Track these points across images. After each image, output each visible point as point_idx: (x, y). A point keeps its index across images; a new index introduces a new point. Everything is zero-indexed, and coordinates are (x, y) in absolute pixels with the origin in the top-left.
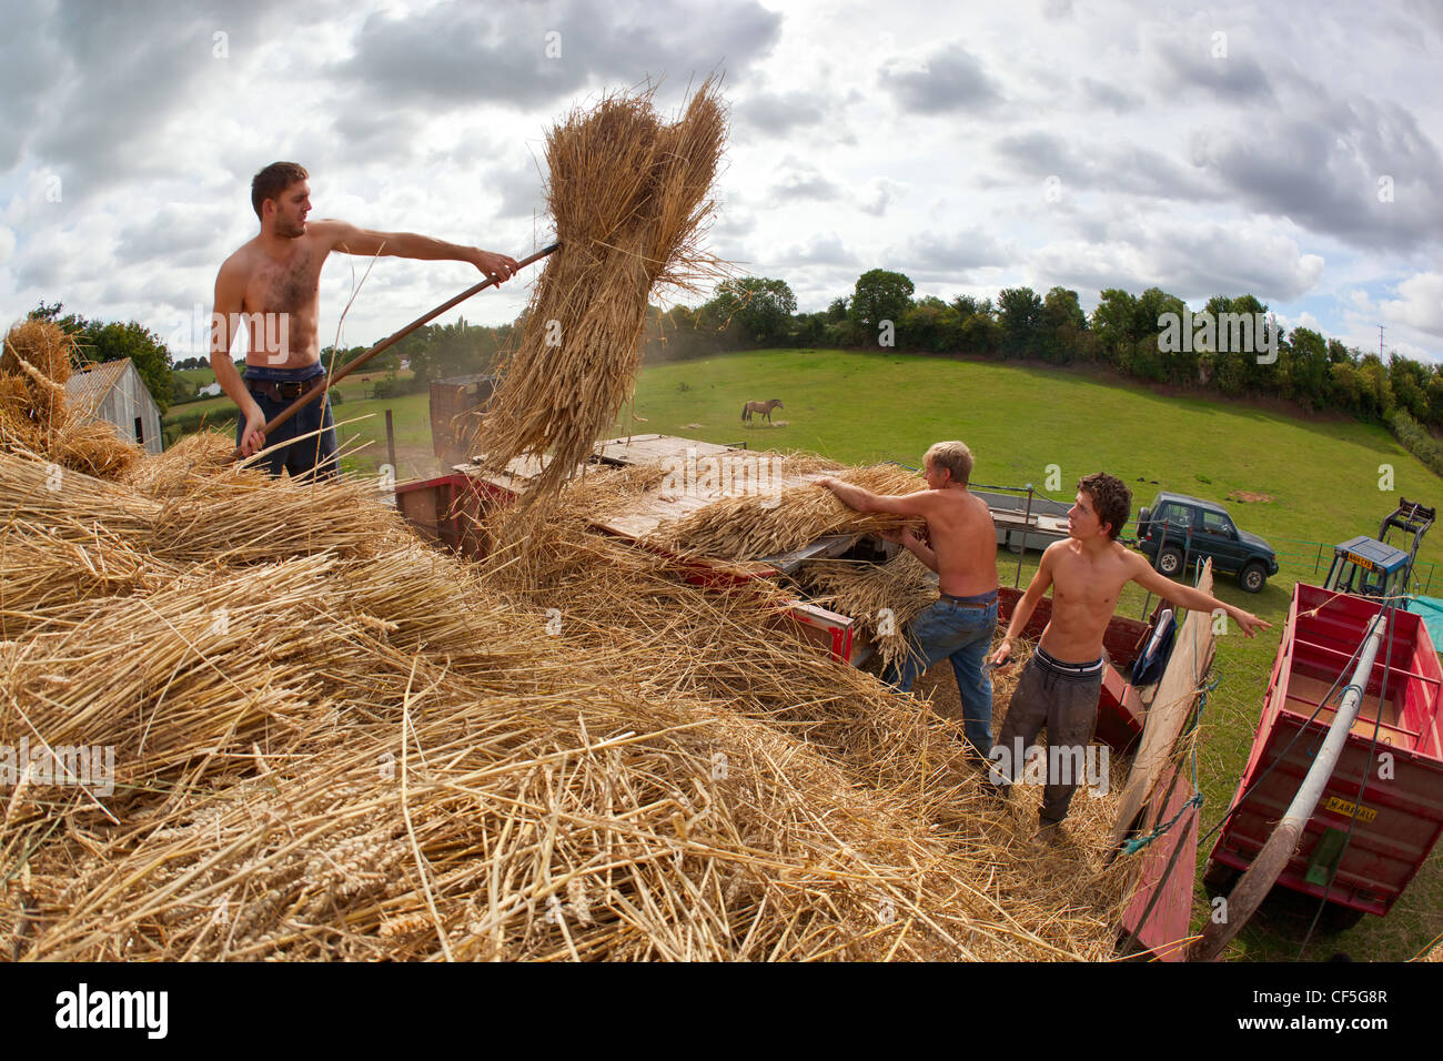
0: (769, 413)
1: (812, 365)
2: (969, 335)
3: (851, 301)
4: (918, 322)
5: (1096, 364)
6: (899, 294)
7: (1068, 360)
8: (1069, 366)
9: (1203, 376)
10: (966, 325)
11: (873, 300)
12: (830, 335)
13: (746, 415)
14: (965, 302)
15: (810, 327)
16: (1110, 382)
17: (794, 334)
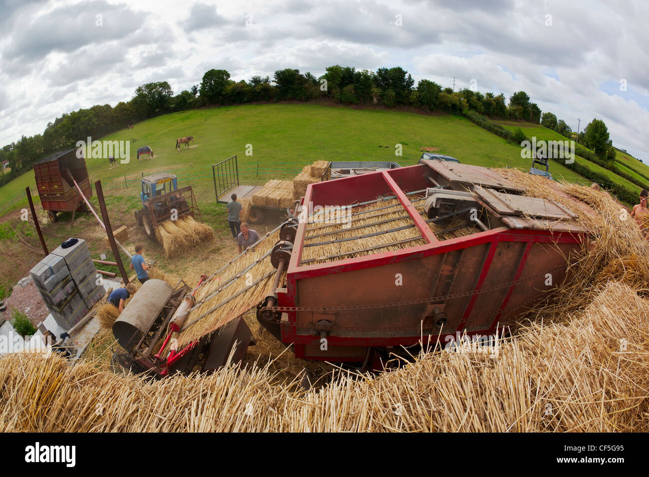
0: (188, 142)
1: (187, 118)
2: (259, 93)
3: (201, 86)
4: (234, 90)
5: (323, 99)
6: (223, 79)
7: (308, 98)
8: (310, 101)
9: (375, 100)
10: (258, 88)
11: (211, 84)
12: (190, 103)
13: (178, 146)
14: (256, 79)
15: (181, 101)
16: (331, 106)
17: (173, 106)
